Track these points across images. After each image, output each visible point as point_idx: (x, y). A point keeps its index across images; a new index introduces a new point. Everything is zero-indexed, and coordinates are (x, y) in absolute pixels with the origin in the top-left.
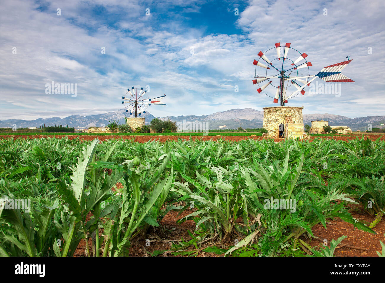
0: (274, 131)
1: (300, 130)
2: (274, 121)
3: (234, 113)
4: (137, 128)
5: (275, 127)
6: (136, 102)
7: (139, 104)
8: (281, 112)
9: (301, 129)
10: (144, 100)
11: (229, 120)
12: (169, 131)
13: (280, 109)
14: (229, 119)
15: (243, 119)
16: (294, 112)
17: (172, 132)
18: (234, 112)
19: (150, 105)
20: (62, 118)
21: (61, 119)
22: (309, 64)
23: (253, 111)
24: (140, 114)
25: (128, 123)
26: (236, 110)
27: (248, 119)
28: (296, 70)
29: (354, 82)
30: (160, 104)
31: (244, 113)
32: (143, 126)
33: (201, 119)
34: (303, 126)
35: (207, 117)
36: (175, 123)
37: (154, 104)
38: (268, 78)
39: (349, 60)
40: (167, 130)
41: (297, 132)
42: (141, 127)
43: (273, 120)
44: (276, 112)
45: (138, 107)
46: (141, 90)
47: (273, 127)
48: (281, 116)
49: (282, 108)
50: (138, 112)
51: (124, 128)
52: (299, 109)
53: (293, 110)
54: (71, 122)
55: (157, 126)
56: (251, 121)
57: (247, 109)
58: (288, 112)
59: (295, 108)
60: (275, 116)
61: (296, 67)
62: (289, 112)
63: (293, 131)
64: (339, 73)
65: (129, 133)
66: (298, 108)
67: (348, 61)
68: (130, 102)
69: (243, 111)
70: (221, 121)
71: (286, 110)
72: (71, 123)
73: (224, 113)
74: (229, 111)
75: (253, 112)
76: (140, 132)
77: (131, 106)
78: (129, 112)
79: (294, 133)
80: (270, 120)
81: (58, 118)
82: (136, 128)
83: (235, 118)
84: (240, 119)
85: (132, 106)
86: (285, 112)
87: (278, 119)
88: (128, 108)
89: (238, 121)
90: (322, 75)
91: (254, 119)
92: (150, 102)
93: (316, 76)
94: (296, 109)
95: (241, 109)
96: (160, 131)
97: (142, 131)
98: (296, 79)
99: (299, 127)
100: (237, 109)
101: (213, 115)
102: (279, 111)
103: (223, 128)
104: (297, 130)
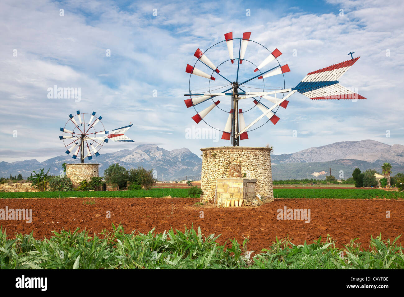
0: (211, 190)
1: (236, 191)
2: (211, 173)
3: (341, 149)
4: (81, 181)
5: (212, 184)
6: (83, 136)
7: (88, 140)
8: (222, 157)
9: (239, 189)
10: (97, 134)
11: (331, 162)
12: (138, 187)
13: (221, 152)
14: (332, 160)
15: (358, 159)
16: (245, 157)
17: (143, 187)
18: (342, 147)
19: (106, 141)
20: (41, 162)
21: (38, 162)
22: (285, 69)
23: (378, 144)
24: (90, 158)
25: (67, 173)
26: (344, 144)
27: (368, 160)
28: (261, 80)
29: (364, 98)
30: (124, 140)
31: (360, 149)
32: (91, 178)
33: (280, 160)
34: (243, 184)
35: (291, 158)
36: (151, 172)
37: (113, 139)
38: (212, 97)
39: (354, 58)
40: (134, 185)
41: (232, 195)
42: (89, 180)
43: (210, 171)
44: (215, 156)
45: (87, 146)
46: (93, 117)
47: (210, 185)
48: (222, 164)
49: (223, 150)
50: (88, 154)
51: (57, 183)
52: (257, 151)
53: (243, 153)
54: (57, 167)
55: (115, 178)
56: (373, 163)
57: (365, 141)
58: (234, 156)
59: (248, 149)
60: (213, 163)
61: (262, 74)
62: (236, 157)
63: (226, 192)
64: (336, 82)
65: (65, 190)
66: (253, 149)
67: (352, 60)
68: (74, 137)
69: (358, 144)
70: (316, 164)
71: (230, 153)
72: (56, 169)
73: (321, 149)
74: (330, 146)
75: (376, 147)
76: (86, 189)
77: (74, 144)
78: (71, 155)
79: (228, 195)
80: (207, 171)
81: (35, 160)
82: (80, 183)
83: (342, 158)
84: (351, 160)
85: (77, 143)
86: (228, 157)
87: (217, 169)
88: (71, 147)
89: (349, 163)
90: (303, 87)
91: (378, 160)
92: (106, 137)
93: (293, 89)
94: (250, 151)
95: (354, 142)
96: (123, 186)
97: (90, 187)
98: (261, 96)
99: (236, 185)
100: (346, 143)
101: (302, 153)
102: (219, 154)
103: (319, 176)
104: (232, 190)
